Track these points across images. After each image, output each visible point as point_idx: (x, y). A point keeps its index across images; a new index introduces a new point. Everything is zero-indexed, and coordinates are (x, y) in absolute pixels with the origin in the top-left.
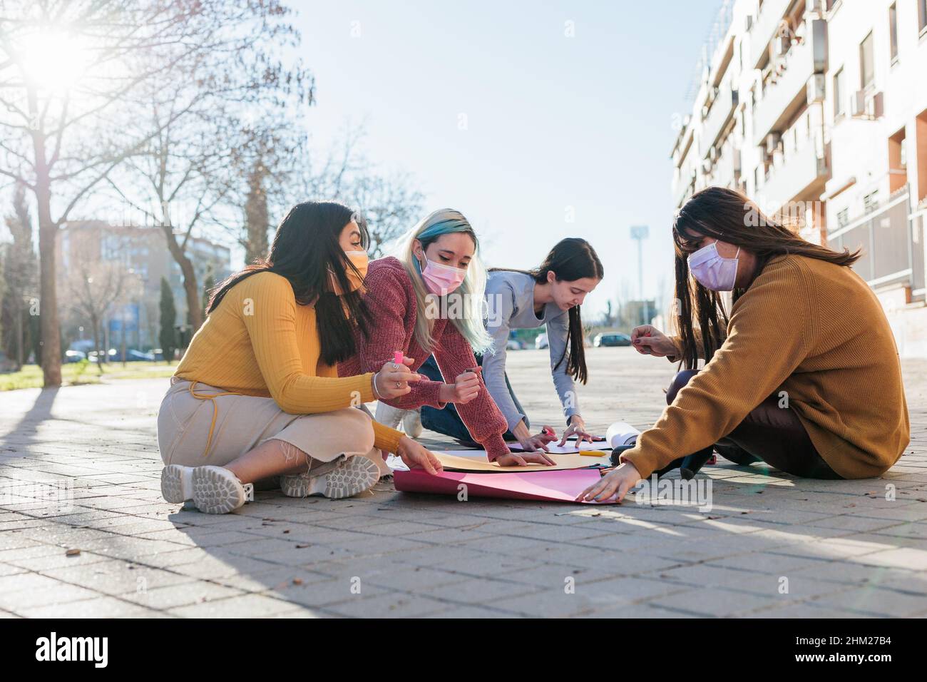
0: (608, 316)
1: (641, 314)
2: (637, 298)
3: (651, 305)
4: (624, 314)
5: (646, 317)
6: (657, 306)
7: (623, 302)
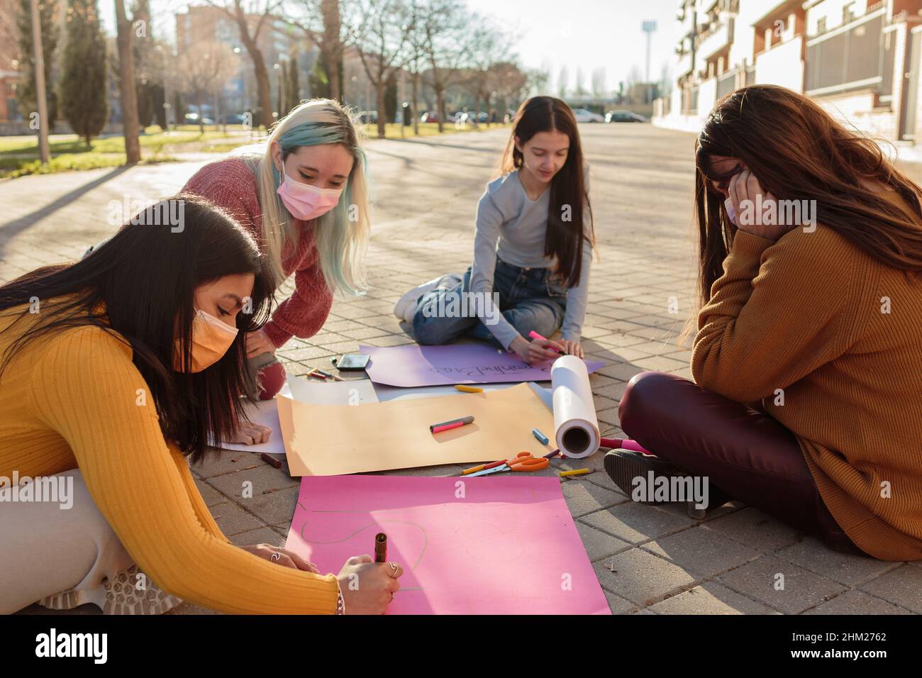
0: (619, 95)
1: (646, 95)
2: (644, 80)
3: (654, 87)
4: (633, 94)
5: (650, 97)
6: (660, 87)
7: (633, 83)
